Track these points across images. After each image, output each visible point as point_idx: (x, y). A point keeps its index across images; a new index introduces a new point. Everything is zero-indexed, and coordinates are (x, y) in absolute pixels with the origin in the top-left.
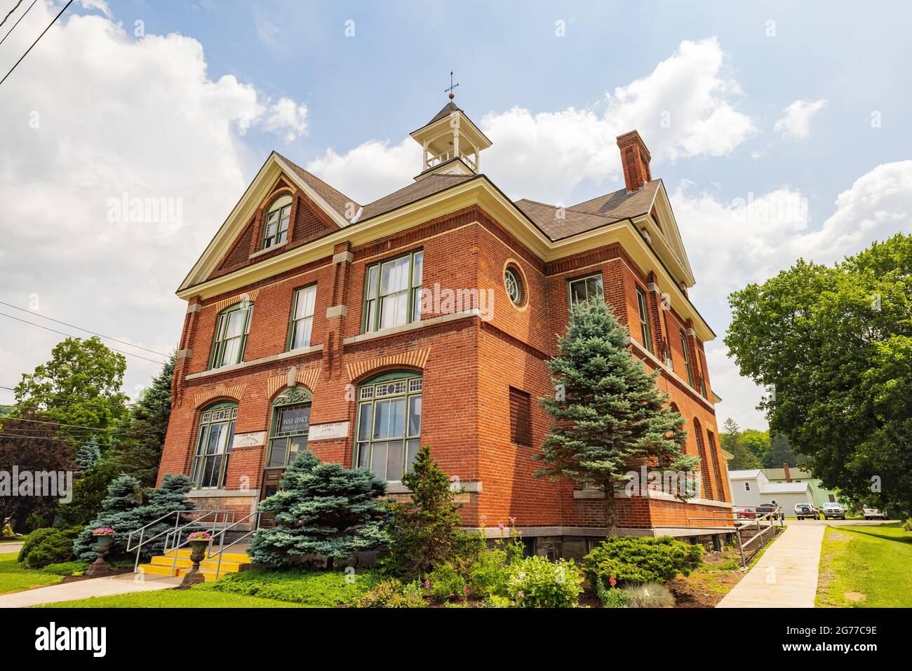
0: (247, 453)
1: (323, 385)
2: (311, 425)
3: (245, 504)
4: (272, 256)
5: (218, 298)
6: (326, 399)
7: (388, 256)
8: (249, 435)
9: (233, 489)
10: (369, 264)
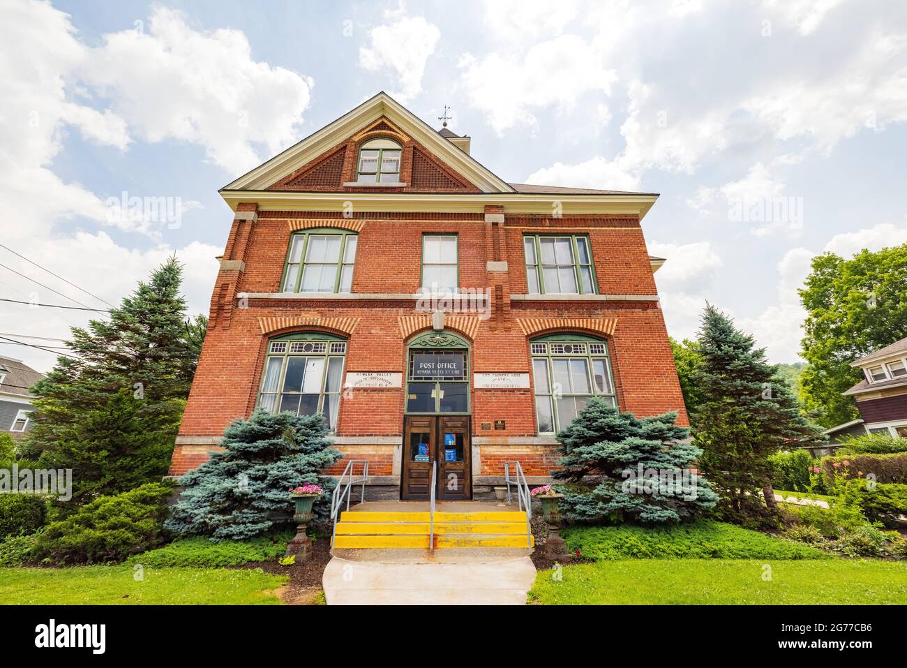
0: (376, 395)
1: (487, 334)
2: (475, 372)
3: (380, 453)
4: (381, 193)
5: (291, 214)
6: (495, 348)
7: (549, 232)
8: (375, 375)
9: (355, 436)
10: (525, 233)
